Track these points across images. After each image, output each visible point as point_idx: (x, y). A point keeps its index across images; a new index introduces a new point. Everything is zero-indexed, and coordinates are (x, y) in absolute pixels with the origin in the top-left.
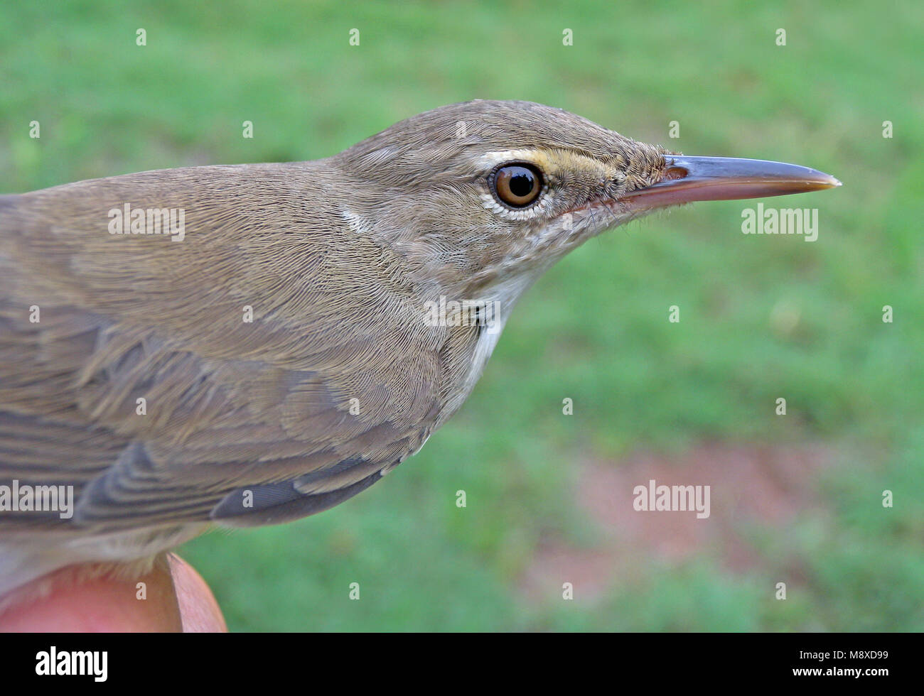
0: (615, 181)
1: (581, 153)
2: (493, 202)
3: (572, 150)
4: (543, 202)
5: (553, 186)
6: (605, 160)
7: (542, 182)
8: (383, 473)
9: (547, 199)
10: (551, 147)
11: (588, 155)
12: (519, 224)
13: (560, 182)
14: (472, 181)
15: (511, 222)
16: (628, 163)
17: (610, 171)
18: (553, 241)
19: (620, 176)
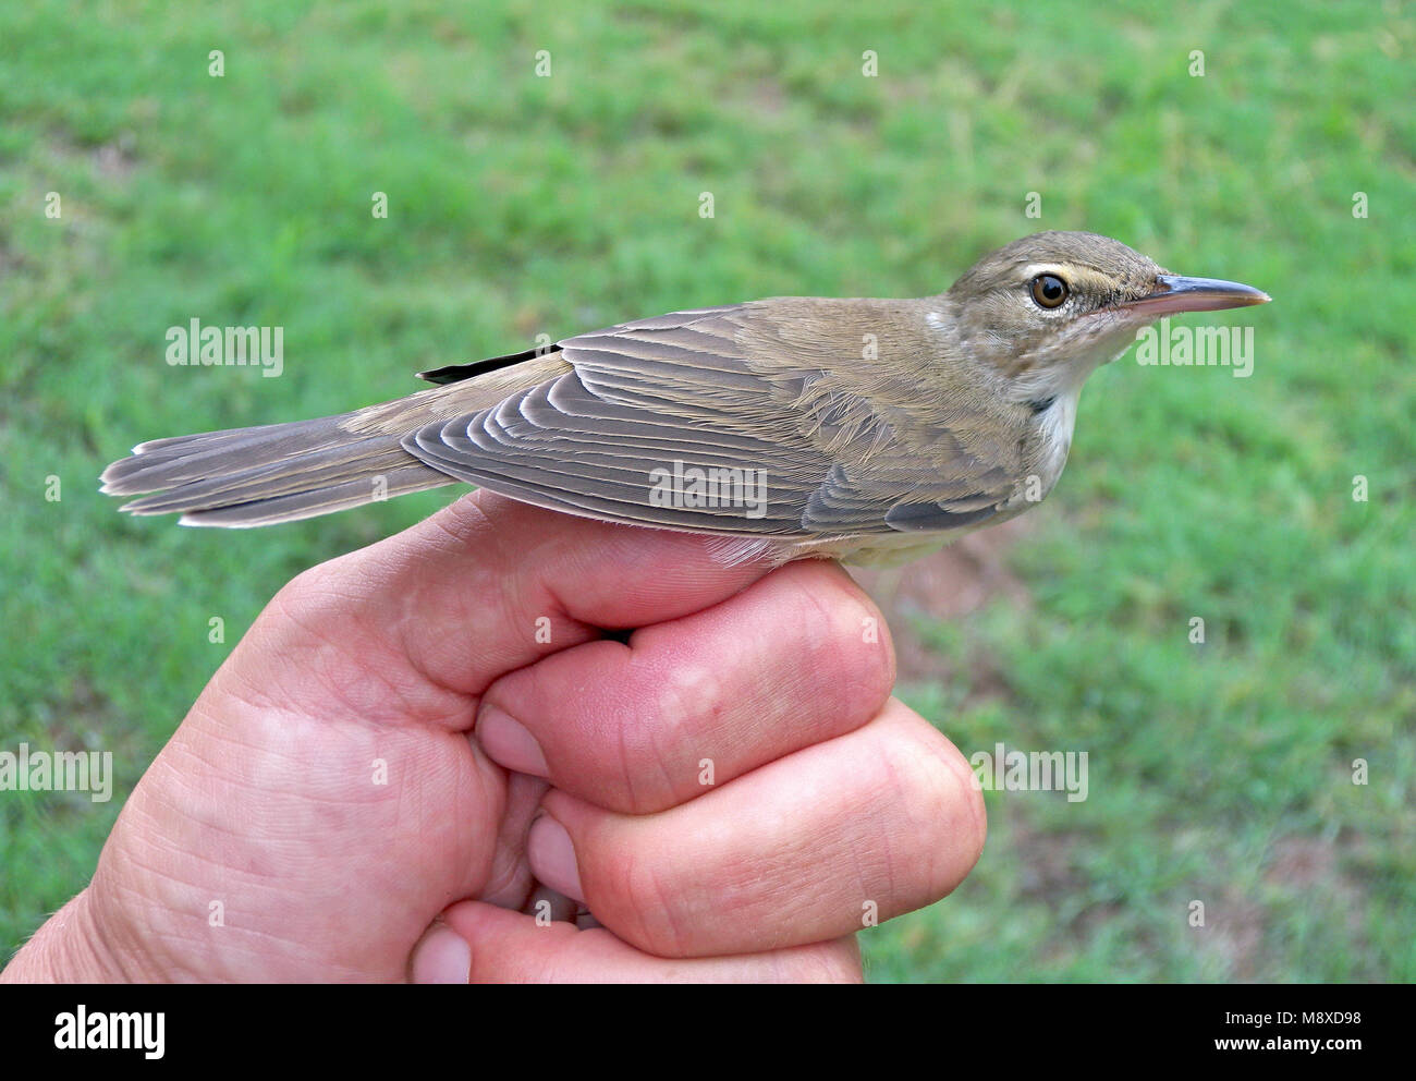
0: (1118, 292)
1: (1095, 269)
2: (1031, 302)
3: (1088, 266)
4: (1067, 306)
5: (1075, 294)
6: (1113, 276)
7: (1067, 291)
8: (997, 508)
9: (1069, 304)
10: (1074, 263)
11: (1101, 271)
12: (1050, 322)
13: (1080, 291)
14: (1019, 288)
15: (1043, 320)
16: (1129, 279)
17: (1114, 284)
18: (1076, 336)
19: (1122, 288)
